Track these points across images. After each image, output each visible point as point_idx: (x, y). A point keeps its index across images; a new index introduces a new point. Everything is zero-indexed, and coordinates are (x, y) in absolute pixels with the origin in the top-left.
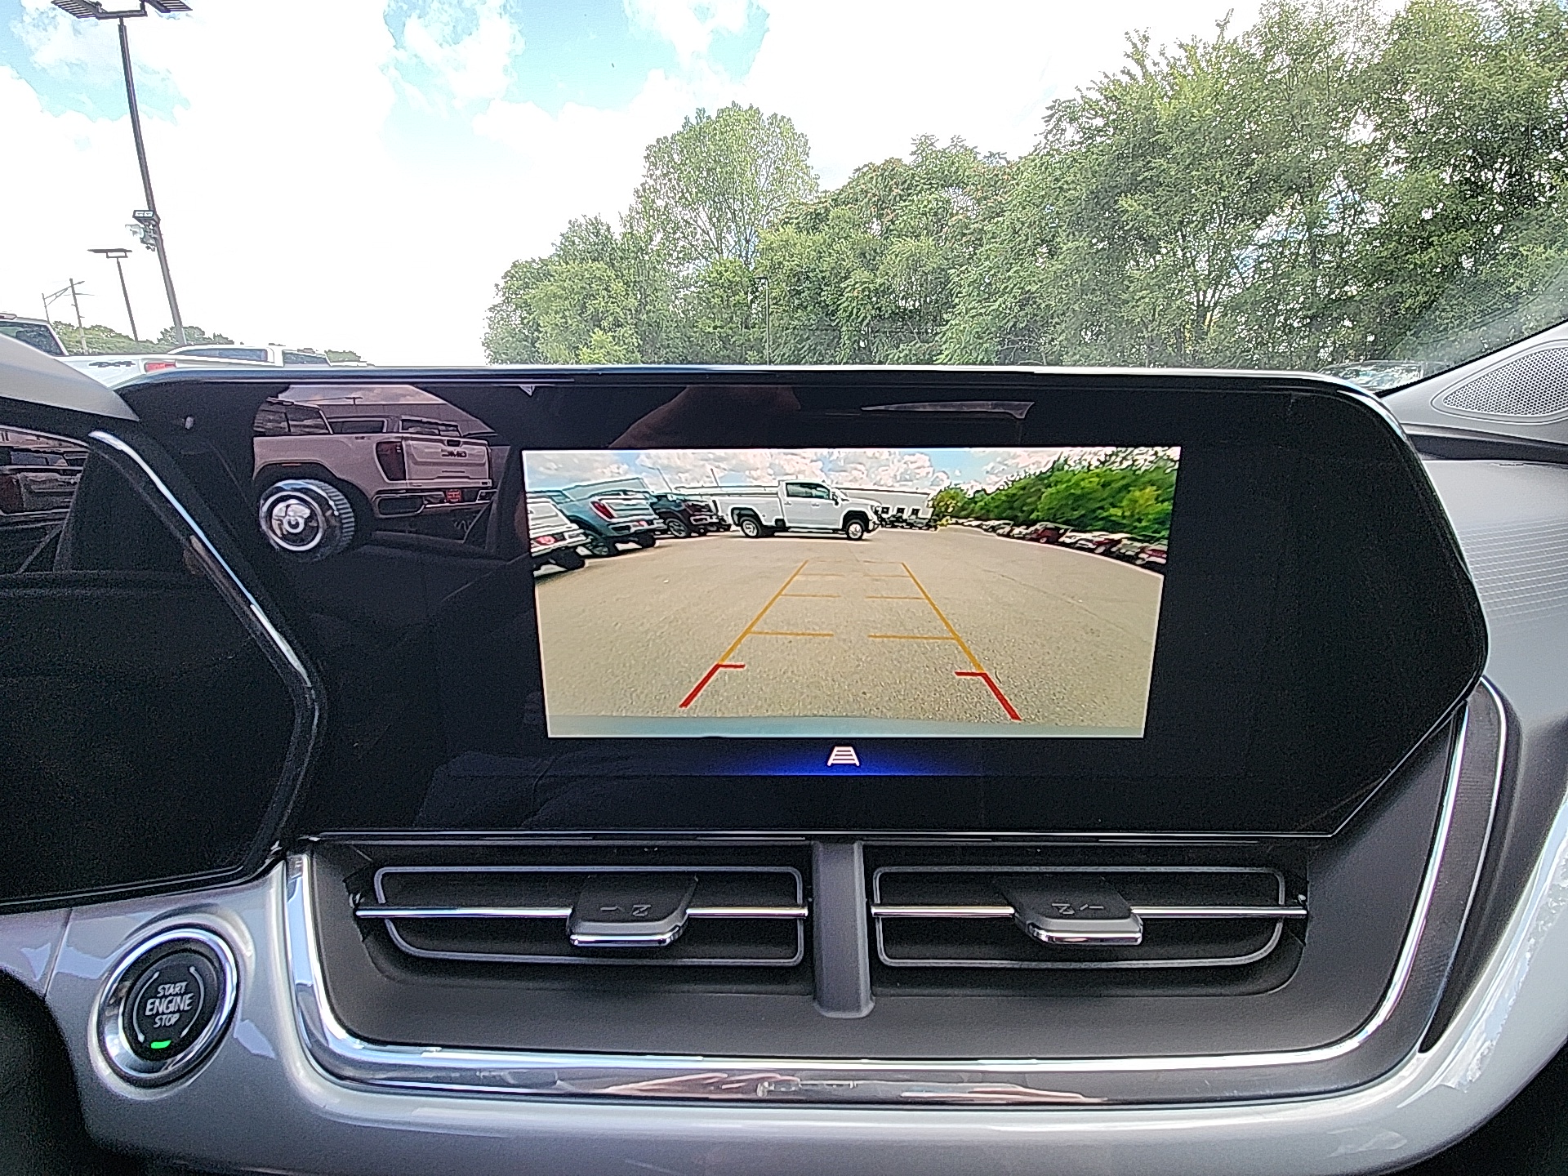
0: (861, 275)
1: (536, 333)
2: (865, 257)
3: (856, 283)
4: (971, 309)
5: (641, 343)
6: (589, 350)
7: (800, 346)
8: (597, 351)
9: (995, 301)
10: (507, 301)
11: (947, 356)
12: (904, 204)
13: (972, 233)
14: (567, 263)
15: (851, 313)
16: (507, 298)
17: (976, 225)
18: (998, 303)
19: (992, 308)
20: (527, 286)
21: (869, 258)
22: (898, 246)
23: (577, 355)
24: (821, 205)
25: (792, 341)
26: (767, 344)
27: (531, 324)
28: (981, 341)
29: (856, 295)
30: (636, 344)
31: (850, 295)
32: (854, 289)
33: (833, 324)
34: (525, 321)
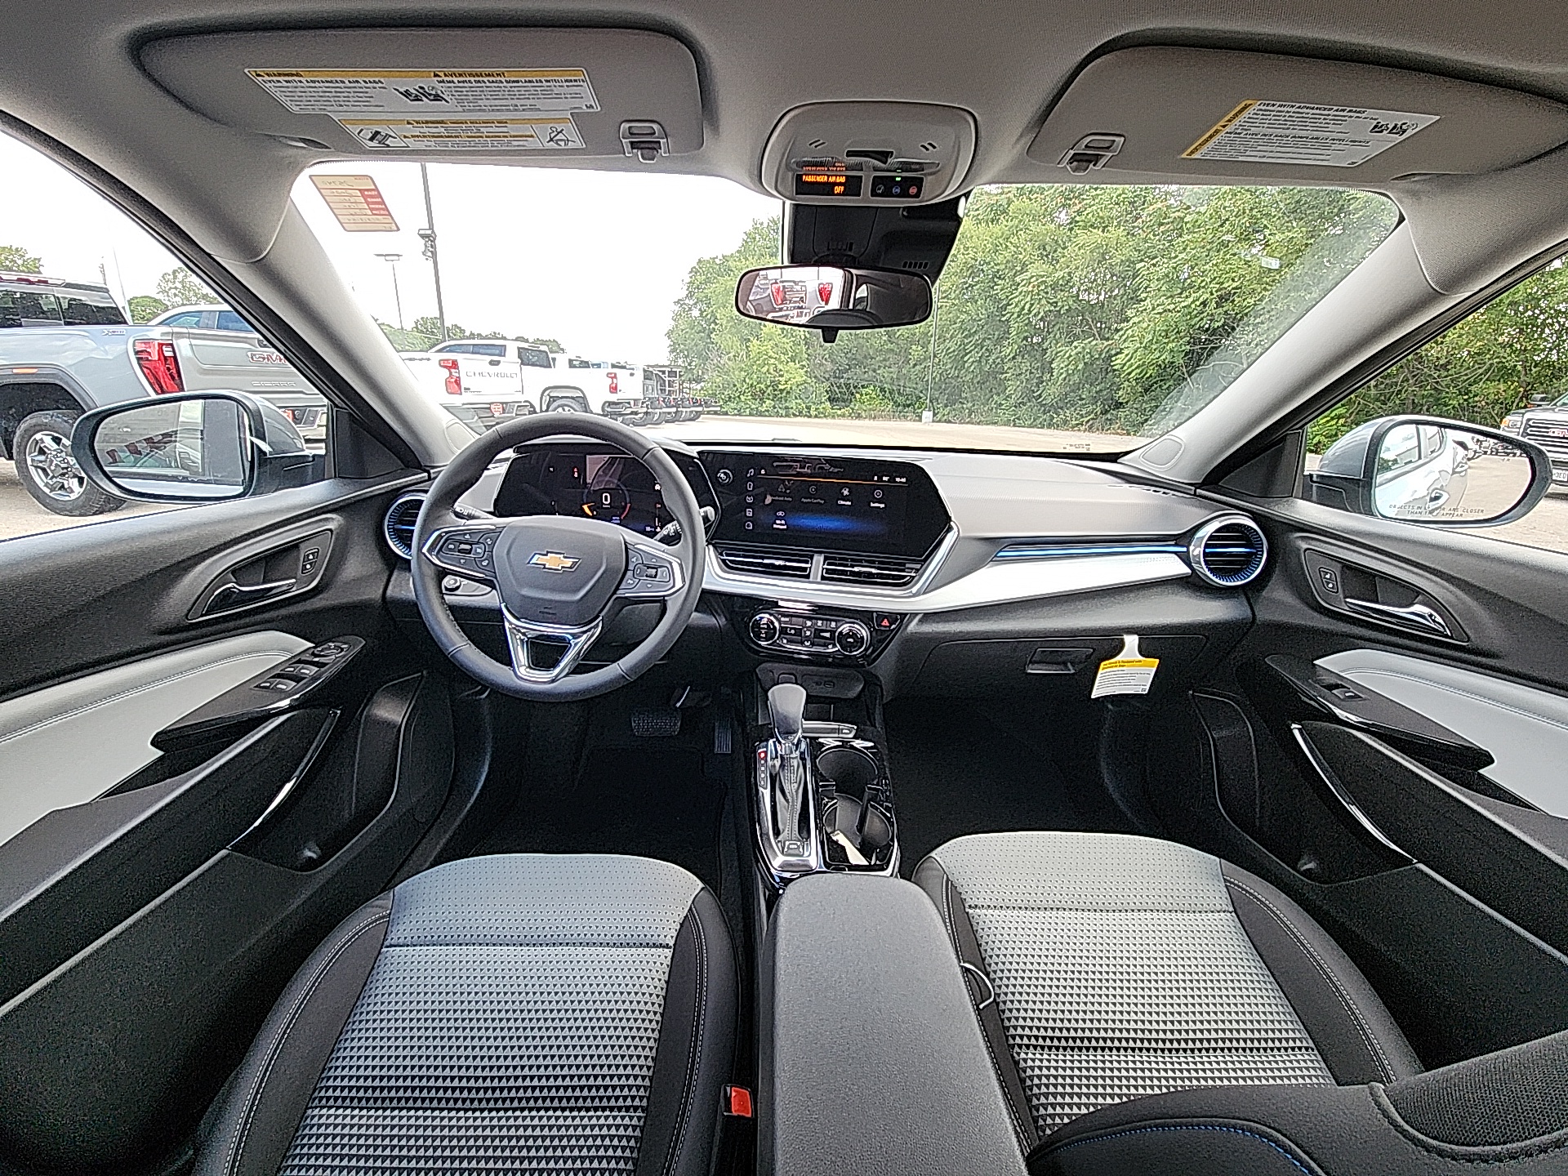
0: (1038, 268)
1: (713, 325)
2: (1045, 249)
3: (1033, 277)
4: (1158, 305)
5: (808, 336)
6: (758, 342)
7: (966, 341)
8: (766, 343)
9: (1187, 297)
10: (690, 295)
11: (1127, 355)
12: (1095, 193)
13: (1172, 222)
14: (746, 259)
15: (1023, 309)
16: (690, 292)
17: (1177, 214)
18: (1191, 300)
19: (1183, 304)
20: (707, 281)
21: (1047, 252)
22: (1082, 237)
23: (747, 347)
24: (1003, 196)
25: (959, 336)
26: (933, 339)
27: (709, 317)
28: (1166, 341)
29: (1030, 289)
30: (803, 337)
31: (1025, 289)
32: (1030, 283)
33: (1003, 319)
34: (705, 314)
